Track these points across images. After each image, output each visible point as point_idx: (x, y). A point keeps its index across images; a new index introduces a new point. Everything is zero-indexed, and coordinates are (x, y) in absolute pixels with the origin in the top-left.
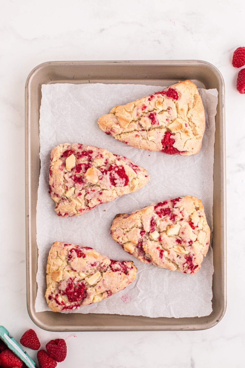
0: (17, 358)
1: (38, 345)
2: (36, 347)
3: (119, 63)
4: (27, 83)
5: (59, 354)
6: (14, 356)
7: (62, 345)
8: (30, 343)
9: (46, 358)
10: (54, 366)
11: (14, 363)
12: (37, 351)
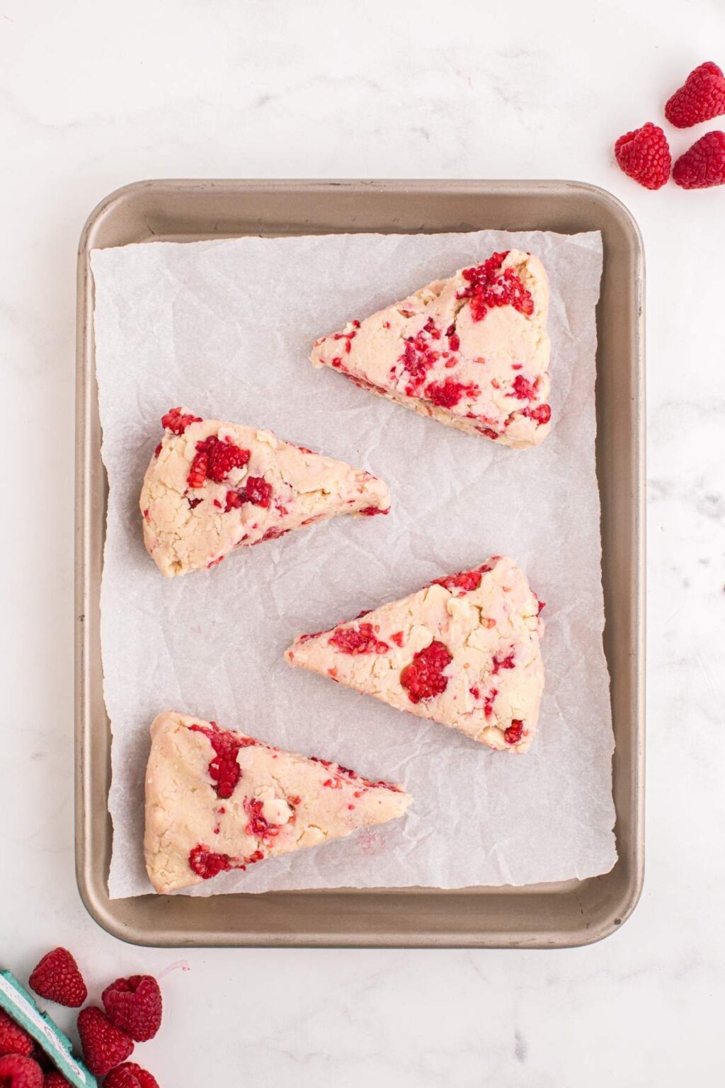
0: (16, 1029)
1: (80, 992)
2: (74, 998)
3: (344, 187)
4: (84, 239)
5: (139, 1019)
6: (9, 1024)
7: (148, 992)
8: (58, 988)
9: (103, 1031)
10: (125, 1052)
11: (9, 1043)
12: (78, 1010)
